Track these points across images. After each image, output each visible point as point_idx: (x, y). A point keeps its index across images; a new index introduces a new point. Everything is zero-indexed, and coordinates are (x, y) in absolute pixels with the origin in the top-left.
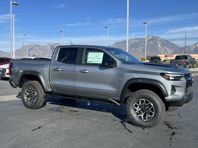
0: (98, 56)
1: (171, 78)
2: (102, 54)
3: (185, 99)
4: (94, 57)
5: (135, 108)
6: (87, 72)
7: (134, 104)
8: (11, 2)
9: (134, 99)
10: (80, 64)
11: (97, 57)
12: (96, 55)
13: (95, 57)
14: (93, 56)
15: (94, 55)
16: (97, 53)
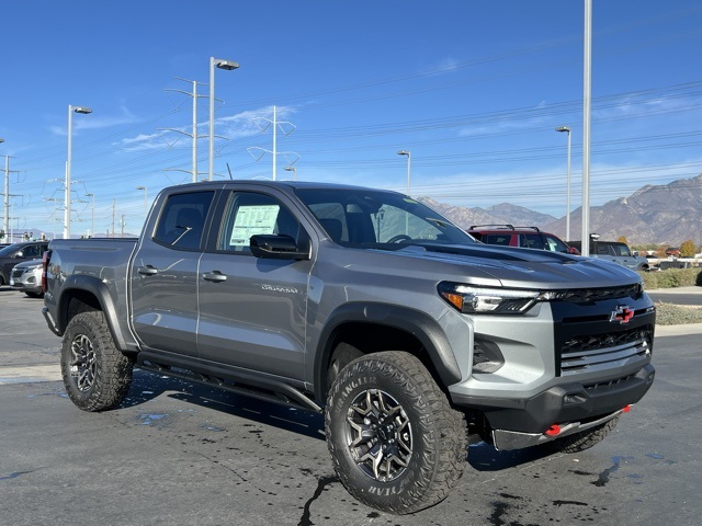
0: (264, 218)
1: (481, 306)
2: (276, 209)
3: (553, 397)
4: (251, 222)
5: (354, 425)
6: (224, 278)
7: (351, 410)
8: (213, 62)
9: (347, 388)
10: (211, 249)
11: (260, 224)
12: (259, 216)
13: (253, 225)
14: (248, 219)
15: (253, 216)
16: (261, 207)
